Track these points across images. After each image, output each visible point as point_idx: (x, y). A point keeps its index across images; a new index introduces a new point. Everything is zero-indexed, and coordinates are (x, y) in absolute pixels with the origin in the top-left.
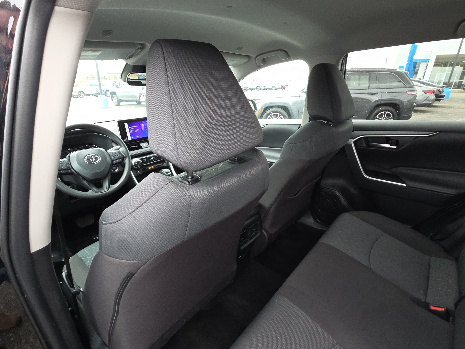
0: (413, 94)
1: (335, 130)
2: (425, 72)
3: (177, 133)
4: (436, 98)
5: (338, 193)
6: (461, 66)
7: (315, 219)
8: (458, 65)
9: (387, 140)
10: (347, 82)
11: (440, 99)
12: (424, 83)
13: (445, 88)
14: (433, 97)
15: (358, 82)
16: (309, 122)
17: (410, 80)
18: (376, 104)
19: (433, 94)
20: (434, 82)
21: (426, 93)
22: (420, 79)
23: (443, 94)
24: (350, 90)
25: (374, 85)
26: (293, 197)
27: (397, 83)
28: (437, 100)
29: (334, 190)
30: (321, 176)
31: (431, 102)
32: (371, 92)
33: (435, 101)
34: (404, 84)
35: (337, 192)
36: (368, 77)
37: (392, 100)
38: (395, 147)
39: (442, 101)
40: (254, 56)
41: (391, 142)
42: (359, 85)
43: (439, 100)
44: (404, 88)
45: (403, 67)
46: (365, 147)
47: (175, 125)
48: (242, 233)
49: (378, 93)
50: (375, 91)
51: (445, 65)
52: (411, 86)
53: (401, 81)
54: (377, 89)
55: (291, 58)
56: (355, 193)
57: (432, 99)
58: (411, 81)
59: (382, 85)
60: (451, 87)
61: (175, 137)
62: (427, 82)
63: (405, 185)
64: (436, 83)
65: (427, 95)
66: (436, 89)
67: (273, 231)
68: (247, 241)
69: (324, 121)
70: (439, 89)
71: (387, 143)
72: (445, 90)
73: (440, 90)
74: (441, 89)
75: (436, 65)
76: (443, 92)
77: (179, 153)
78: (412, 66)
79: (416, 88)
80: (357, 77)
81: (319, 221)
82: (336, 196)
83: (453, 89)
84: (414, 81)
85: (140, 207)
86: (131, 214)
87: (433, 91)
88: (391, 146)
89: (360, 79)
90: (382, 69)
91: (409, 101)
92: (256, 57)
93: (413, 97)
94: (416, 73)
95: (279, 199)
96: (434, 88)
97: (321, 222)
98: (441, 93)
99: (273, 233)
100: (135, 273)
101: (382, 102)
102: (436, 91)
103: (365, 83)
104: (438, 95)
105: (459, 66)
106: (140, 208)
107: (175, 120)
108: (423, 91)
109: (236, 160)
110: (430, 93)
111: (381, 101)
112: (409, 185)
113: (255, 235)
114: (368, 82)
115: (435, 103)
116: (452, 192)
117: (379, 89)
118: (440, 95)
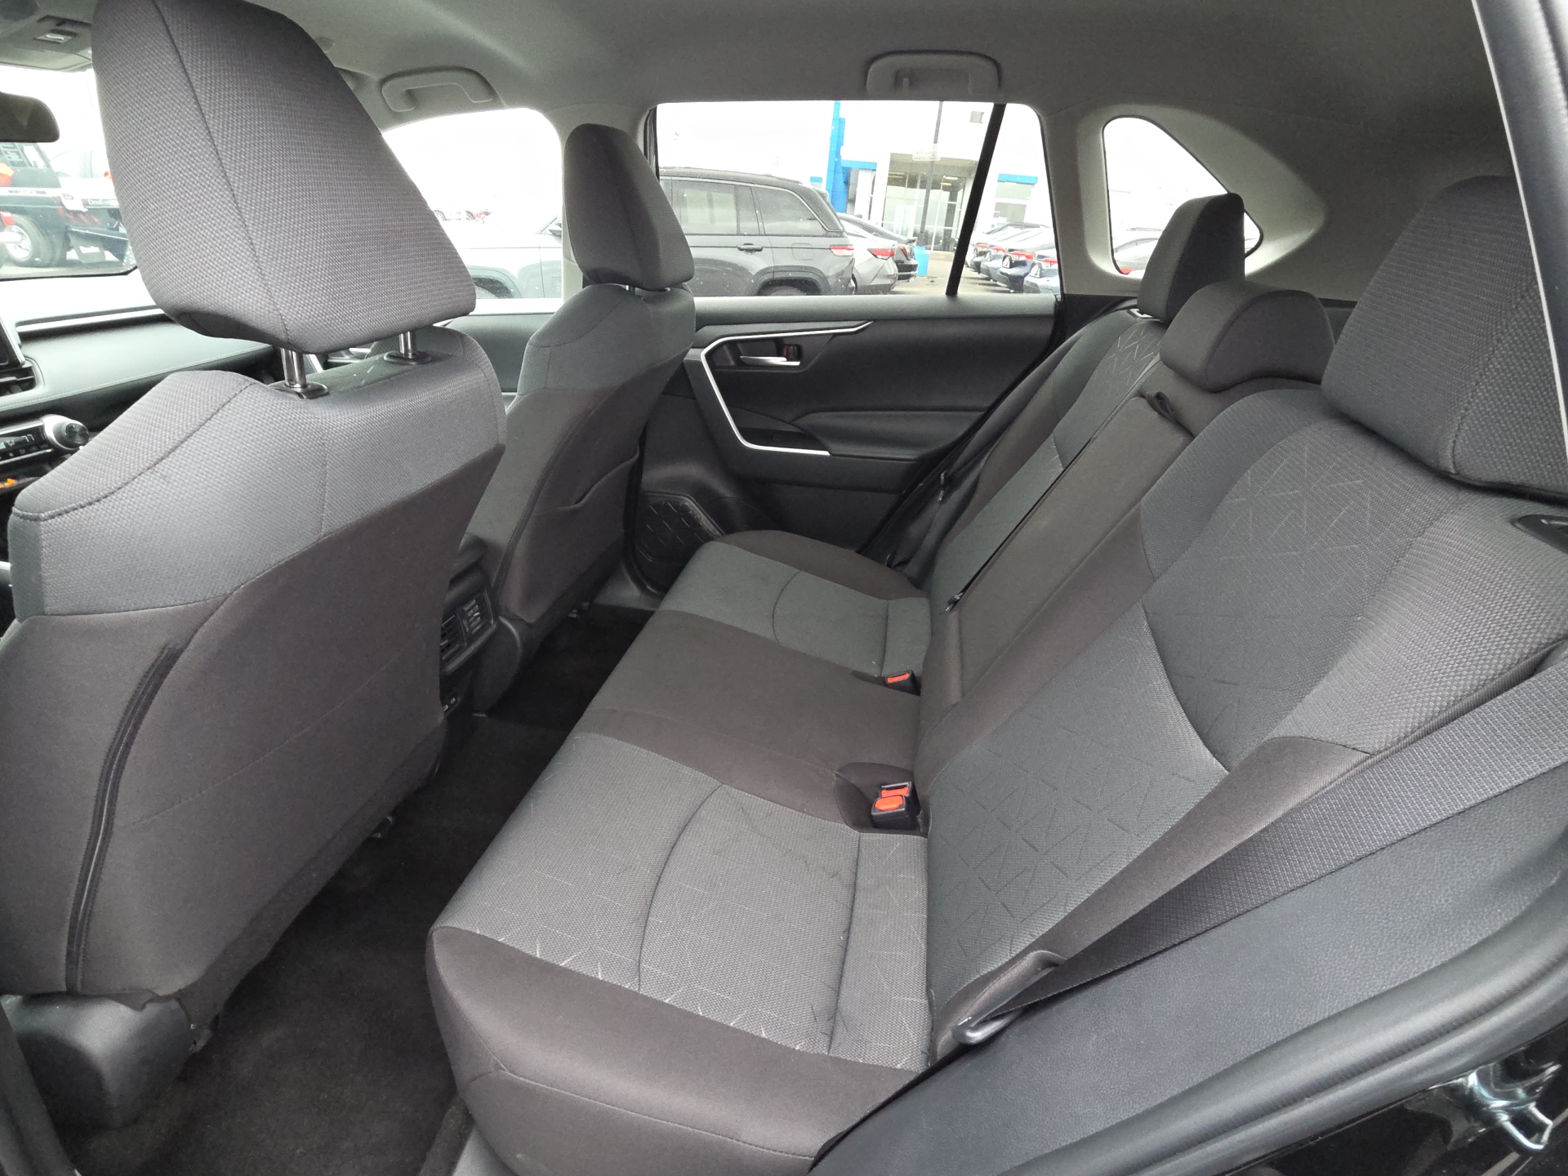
0: (845, 256)
1: (651, 309)
2: (871, 198)
3: (256, 244)
4: (899, 271)
5: (689, 503)
6: (945, 188)
7: (642, 588)
8: (936, 186)
9: (779, 346)
10: (676, 211)
11: (908, 273)
12: (870, 230)
13: (914, 244)
14: (892, 269)
15: (707, 211)
16: (583, 287)
17: (835, 215)
18: (763, 281)
19: (891, 258)
20: (895, 231)
21: (875, 256)
22: (861, 217)
23: (913, 262)
24: (687, 235)
25: (750, 225)
26: (572, 507)
27: (809, 222)
28: (901, 278)
29: (679, 495)
30: (637, 455)
31: (889, 282)
32: (745, 244)
33: (899, 279)
34: (823, 227)
35: (687, 499)
36: (731, 197)
37: (800, 269)
38: (797, 363)
39: (912, 279)
40: (374, 77)
41: (787, 353)
42: (712, 220)
43: (908, 277)
44: (823, 236)
45: (818, 180)
46: (732, 367)
47: (247, 223)
48: (443, 622)
49: (764, 249)
50: (757, 242)
51: (912, 185)
52: (840, 233)
53: (816, 219)
54: (760, 235)
55: (501, 98)
56: (728, 495)
57: (890, 274)
58: (839, 219)
59: (771, 226)
60: (928, 246)
61: (255, 255)
62: (879, 227)
63: (826, 453)
64: (897, 233)
65: (879, 262)
66: (896, 247)
67: (533, 615)
68: (461, 650)
69: (623, 286)
70: (902, 246)
71: (779, 355)
72: (919, 251)
73: (905, 249)
74: (907, 248)
75: (893, 181)
76: (912, 255)
77: (276, 297)
78: (841, 179)
79: (851, 240)
80: (704, 194)
81: (653, 591)
82: (684, 510)
83: (934, 250)
84: (849, 221)
85: (176, 448)
86: (150, 470)
87: (890, 251)
88: (788, 360)
89: (710, 202)
90: (765, 178)
91: (840, 274)
92: (384, 81)
93: (847, 264)
94: (852, 201)
95: (534, 514)
96: (892, 242)
97: (656, 592)
98: (909, 258)
99: (532, 620)
100: (182, 651)
101: (778, 276)
102: (898, 251)
103: (725, 216)
104: (903, 262)
105: (939, 189)
106: (178, 451)
107: (243, 211)
108: (870, 250)
109: (410, 357)
110: (886, 257)
111: (774, 272)
112: (834, 452)
113: (483, 629)
114: (733, 212)
115: (898, 286)
116: (909, 454)
117: (766, 235)
118: (907, 263)
